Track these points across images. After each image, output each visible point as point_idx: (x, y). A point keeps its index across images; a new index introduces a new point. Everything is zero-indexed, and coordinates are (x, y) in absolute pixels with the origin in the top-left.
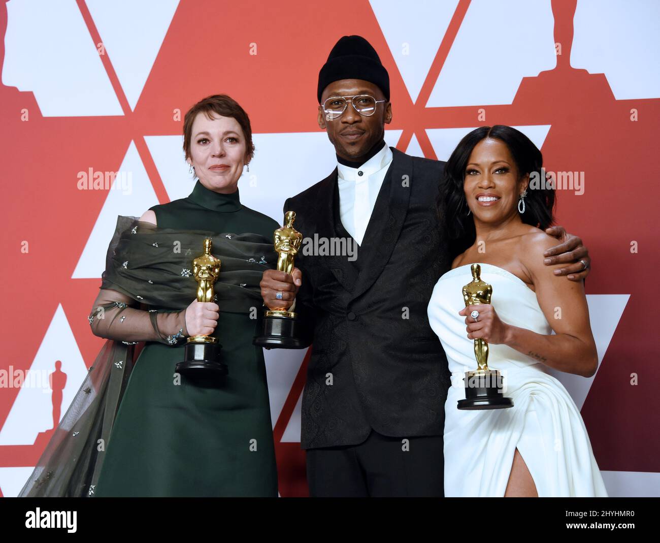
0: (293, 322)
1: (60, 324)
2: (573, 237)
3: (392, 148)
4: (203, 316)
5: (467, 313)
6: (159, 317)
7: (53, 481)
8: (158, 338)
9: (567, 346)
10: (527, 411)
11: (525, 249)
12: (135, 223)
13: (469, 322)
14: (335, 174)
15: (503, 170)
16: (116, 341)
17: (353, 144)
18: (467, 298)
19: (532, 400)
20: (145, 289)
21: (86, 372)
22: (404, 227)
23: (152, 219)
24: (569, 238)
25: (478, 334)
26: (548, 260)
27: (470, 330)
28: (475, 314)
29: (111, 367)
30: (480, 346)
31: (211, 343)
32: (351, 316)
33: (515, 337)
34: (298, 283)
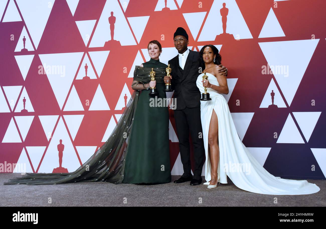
0: (171, 86)
1: (126, 87)
2: (224, 67)
3: (189, 50)
4: (153, 83)
5: (203, 81)
6: (145, 85)
7: (126, 118)
8: (145, 89)
9: (223, 88)
10: (215, 101)
11: (214, 69)
12: (139, 67)
13: (203, 83)
14: (178, 55)
15: (210, 53)
16: (137, 90)
17: (180, 48)
18: (203, 78)
19: (216, 99)
20: (142, 80)
21: (131, 96)
22: (192, 66)
23: (142, 66)
24: (223, 67)
25: (205, 86)
26: (219, 72)
27: (203, 85)
28: (205, 82)
29: (136, 95)
30: (205, 88)
31: (155, 89)
32: (182, 84)
33: (212, 86)
34: (171, 78)
